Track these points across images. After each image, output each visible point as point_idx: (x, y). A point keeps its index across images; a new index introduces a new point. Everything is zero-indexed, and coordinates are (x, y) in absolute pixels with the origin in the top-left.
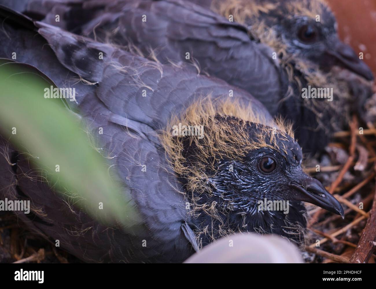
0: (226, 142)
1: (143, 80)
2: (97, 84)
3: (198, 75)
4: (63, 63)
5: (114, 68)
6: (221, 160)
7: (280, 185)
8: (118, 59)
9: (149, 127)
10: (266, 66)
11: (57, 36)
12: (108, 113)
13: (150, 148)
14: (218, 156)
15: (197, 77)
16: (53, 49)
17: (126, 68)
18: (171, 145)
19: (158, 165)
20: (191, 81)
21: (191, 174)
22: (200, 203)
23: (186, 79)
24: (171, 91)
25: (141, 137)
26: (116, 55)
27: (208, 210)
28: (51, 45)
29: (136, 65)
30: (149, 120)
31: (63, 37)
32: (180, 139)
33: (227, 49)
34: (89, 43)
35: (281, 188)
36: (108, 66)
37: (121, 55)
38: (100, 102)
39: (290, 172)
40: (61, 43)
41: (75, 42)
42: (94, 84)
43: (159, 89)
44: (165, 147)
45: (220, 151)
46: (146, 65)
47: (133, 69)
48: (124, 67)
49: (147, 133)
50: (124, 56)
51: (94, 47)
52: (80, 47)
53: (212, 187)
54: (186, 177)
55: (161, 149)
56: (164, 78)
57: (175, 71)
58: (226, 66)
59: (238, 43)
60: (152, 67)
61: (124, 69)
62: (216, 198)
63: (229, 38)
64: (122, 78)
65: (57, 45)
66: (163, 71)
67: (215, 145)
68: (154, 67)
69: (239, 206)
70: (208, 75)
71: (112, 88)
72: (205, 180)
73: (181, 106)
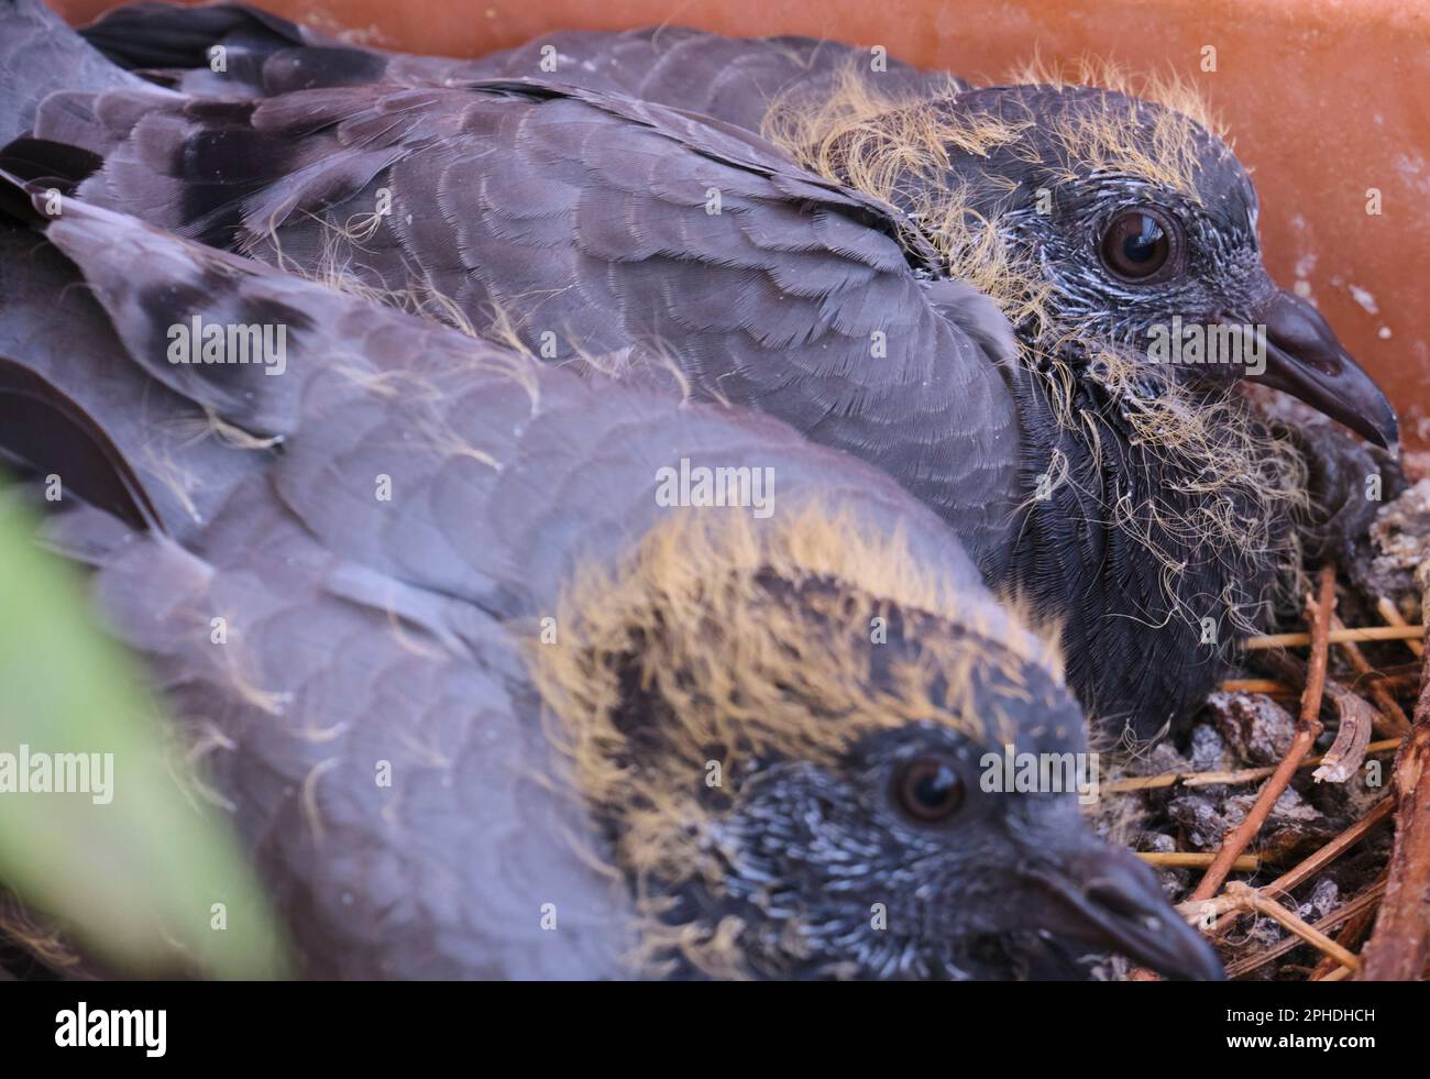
0: (781, 686)
1: (458, 429)
2: (278, 446)
3: (684, 404)
4: (142, 359)
5: (344, 378)
6: (758, 758)
7: (983, 870)
8: (361, 342)
9: (482, 616)
10: (967, 365)
11: (122, 252)
12: (315, 557)
13: (485, 693)
14: (744, 744)
15: (678, 412)
16: (105, 301)
17: (393, 379)
18: (571, 678)
19: (515, 759)
20: (653, 428)
21: (641, 802)
22: (672, 919)
23: (635, 420)
24: (570, 469)
25: (449, 651)
26: (354, 324)
27: (704, 949)
28: (97, 288)
29: (435, 365)
30: (482, 585)
31: (146, 254)
32: (608, 658)
33: (814, 301)
34: (250, 278)
35: (987, 881)
36: (321, 372)
37: (373, 327)
38: (288, 513)
39: (1025, 821)
40: (138, 281)
41: (195, 276)
42: (265, 444)
43: (523, 461)
44: (544, 687)
45: (754, 723)
46: (473, 366)
47: (422, 382)
48: (385, 375)
49: (472, 634)
50: (389, 329)
51: (267, 295)
52: (212, 295)
53: (720, 857)
54: (621, 810)
55: (528, 700)
56: (543, 418)
57: (590, 387)
58: (805, 365)
59: (860, 276)
60: (495, 374)
61: (383, 382)
62: (737, 906)
63: (821, 254)
64: (375, 419)
65: (119, 290)
66: (542, 391)
67: (735, 697)
68: (505, 375)
69: (828, 938)
70: (726, 403)
71: (339, 461)
72: (693, 831)
73: (610, 529)
